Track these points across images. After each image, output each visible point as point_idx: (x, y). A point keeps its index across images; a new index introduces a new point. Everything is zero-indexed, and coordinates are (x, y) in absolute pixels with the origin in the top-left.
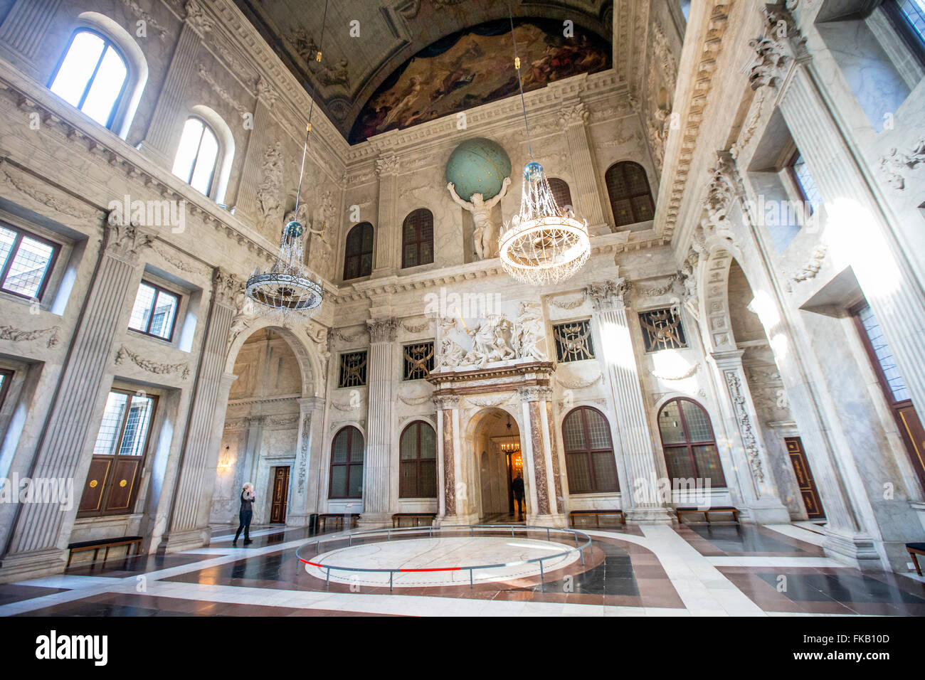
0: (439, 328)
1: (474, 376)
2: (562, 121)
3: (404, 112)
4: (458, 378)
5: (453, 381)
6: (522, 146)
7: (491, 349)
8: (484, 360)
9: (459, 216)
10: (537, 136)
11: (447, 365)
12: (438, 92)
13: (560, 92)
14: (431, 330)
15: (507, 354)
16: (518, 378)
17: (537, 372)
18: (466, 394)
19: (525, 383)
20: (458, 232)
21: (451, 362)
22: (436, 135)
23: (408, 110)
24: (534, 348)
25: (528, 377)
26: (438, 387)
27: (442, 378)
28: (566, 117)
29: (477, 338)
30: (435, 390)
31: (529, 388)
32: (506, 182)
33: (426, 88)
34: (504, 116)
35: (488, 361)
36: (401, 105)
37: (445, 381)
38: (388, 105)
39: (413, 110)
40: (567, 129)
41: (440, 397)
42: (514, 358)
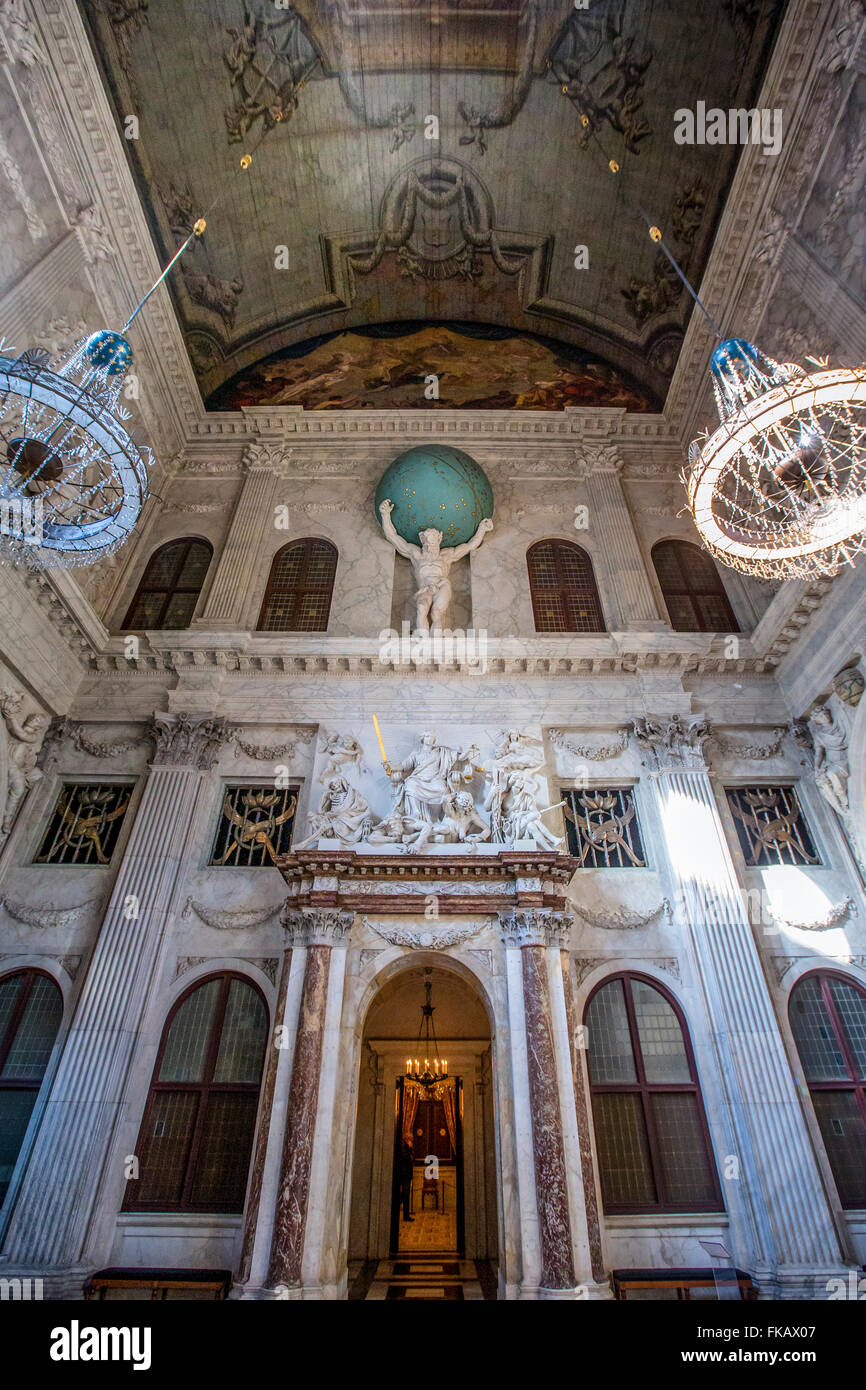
0: (319, 758)
1: (396, 869)
2: (582, 463)
3: (314, 392)
4: (358, 869)
5: (343, 875)
6: (512, 484)
7: (438, 813)
8: (423, 836)
9: (389, 564)
10: (539, 475)
11: (333, 835)
12: (379, 381)
13: (583, 424)
14: (299, 761)
15: (474, 829)
16: (499, 887)
17: (543, 877)
18: (370, 912)
19: (516, 900)
20: (383, 588)
21: (344, 832)
22: (367, 435)
23: (324, 390)
24: (538, 822)
25: (523, 885)
26: (304, 887)
27: (320, 865)
28: (589, 458)
29: (411, 785)
30: (294, 892)
31: (527, 913)
32: (486, 526)
33: (359, 370)
34: (488, 435)
35: (431, 840)
36: (311, 382)
37: (324, 874)
38: (288, 377)
39: (331, 393)
40: (589, 475)
41: (307, 911)
42: (489, 840)
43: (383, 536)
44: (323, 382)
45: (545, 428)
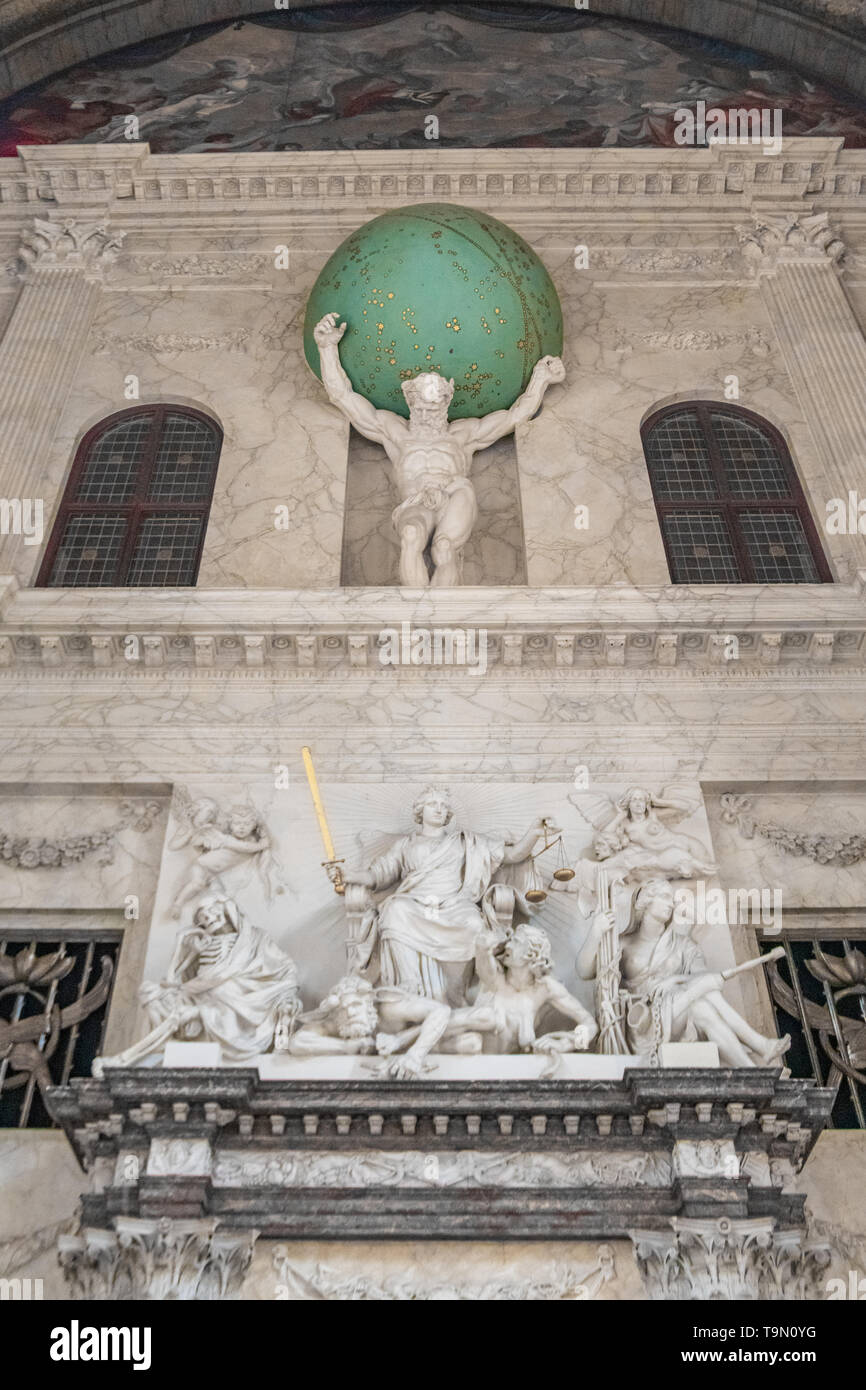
0: (171, 866)
1: (359, 1116)
2: (752, 249)
3: (174, 127)
4: (262, 1117)
5: (223, 1138)
6: (602, 296)
7: (466, 982)
8: (429, 1034)
9: (337, 452)
10: (655, 277)
11: (202, 1036)
12: (313, 107)
13: (750, 173)
14: (124, 868)
15: (552, 1021)
16: (627, 1167)
17: (745, 1138)
18: (295, 1236)
19: (677, 1199)
20: (322, 500)
21: (231, 1031)
22: (287, 205)
23: (195, 124)
24: (717, 998)
25: (693, 1159)
26: (128, 1168)
27: (165, 1105)
28: (768, 239)
30: (98, 1185)
31: (705, 1230)
32: (547, 371)
33: (268, 88)
34: (544, 202)
35: (445, 1045)
36: (169, 110)
37: (176, 1132)
38: (120, 101)
39: (210, 129)
40: (771, 273)
41: (129, 1228)
42: (594, 1047)
43: (325, 401)
44: (195, 109)
45: (667, 185)
